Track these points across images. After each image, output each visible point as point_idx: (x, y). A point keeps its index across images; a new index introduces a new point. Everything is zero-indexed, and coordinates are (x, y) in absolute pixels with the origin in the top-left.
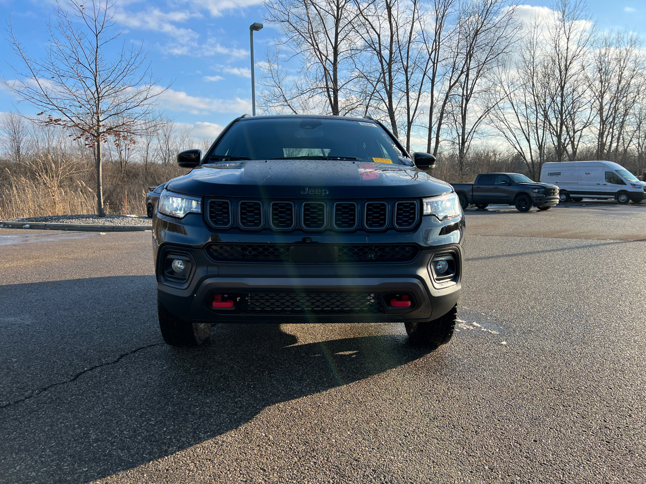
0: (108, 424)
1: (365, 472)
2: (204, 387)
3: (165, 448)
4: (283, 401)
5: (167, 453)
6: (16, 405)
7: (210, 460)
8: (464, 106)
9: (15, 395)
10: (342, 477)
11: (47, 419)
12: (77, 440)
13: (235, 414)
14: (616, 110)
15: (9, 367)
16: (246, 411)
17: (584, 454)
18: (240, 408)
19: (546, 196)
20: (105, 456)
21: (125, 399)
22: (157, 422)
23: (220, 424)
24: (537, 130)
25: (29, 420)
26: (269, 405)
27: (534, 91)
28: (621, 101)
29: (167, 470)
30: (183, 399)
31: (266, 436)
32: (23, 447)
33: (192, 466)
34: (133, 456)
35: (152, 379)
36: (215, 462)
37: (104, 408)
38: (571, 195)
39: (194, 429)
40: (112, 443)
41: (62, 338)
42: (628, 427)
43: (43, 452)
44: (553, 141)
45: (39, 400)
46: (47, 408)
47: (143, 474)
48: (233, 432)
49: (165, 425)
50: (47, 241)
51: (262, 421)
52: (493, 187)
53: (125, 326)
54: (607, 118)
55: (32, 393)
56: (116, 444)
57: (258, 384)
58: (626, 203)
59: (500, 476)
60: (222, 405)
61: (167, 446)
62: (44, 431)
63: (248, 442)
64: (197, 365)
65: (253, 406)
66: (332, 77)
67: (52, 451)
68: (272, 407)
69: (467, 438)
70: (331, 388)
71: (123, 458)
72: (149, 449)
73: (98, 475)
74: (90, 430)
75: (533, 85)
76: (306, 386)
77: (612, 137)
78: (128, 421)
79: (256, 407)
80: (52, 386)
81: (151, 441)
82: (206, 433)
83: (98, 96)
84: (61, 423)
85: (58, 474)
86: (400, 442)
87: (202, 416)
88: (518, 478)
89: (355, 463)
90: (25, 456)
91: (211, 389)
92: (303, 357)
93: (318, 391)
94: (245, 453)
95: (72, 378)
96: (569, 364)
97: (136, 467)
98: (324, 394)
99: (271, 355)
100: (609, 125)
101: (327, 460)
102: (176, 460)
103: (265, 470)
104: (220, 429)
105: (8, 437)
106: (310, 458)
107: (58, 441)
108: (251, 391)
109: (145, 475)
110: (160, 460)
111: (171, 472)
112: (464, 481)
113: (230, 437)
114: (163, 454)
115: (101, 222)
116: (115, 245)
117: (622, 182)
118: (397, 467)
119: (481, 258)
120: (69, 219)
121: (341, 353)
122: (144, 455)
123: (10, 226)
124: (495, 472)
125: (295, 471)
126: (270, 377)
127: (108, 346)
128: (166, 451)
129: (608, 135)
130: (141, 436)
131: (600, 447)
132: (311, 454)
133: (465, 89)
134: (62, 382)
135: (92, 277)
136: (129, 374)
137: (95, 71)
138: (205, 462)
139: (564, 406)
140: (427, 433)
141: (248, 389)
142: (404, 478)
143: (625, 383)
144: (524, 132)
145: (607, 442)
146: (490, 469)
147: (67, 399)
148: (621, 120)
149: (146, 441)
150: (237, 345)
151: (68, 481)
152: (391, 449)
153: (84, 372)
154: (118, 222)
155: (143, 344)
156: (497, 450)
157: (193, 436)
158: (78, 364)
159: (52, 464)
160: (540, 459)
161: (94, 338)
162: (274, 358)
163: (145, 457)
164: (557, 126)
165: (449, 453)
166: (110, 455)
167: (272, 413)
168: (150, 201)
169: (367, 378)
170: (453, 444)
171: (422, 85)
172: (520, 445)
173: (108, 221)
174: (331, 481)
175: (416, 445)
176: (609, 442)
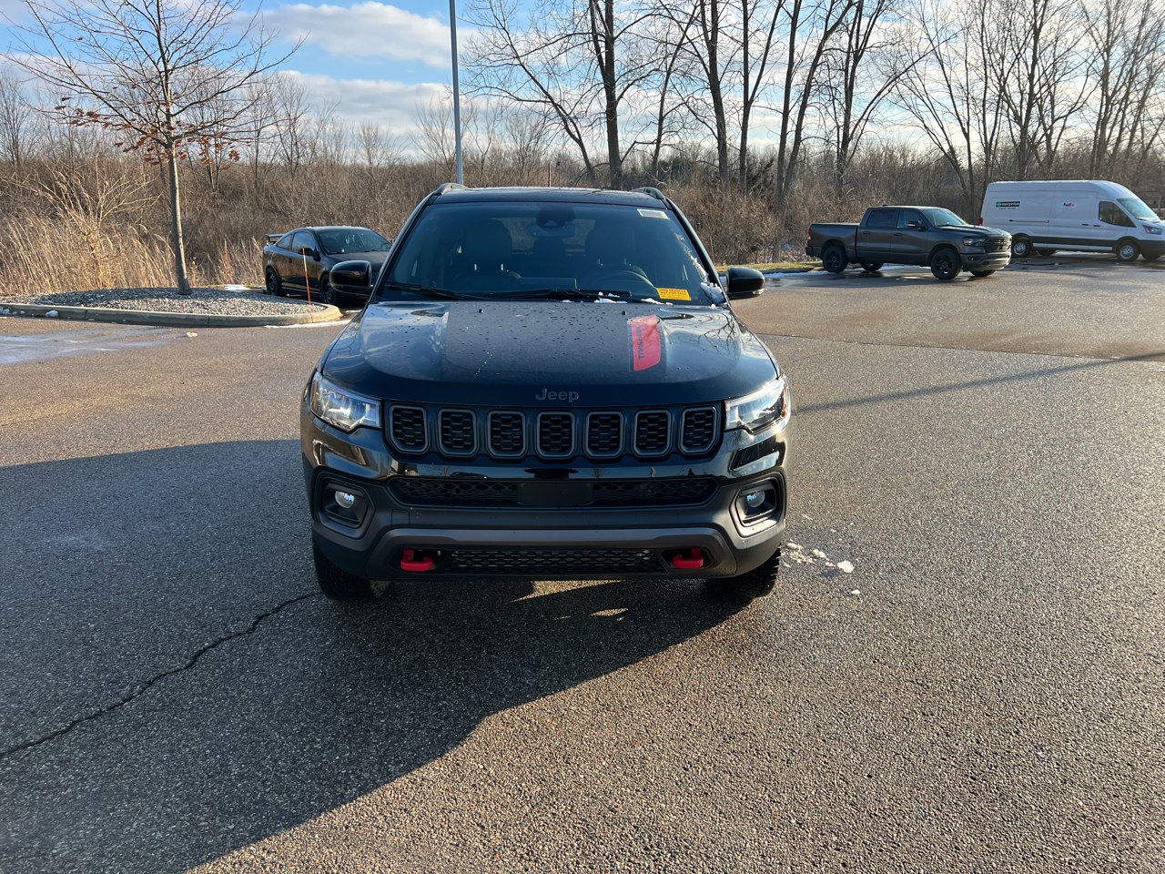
0: (253, 748)
1: (623, 829)
2: (390, 680)
3: (340, 790)
4: (510, 707)
5: (344, 798)
6: (112, 714)
7: (405, 810)
8: (850, 69)
9: (107, 695)
10: (591, 837)
11: (162, 739)
12: (212, 776)
13: (439, 730)
14: (1132, 76)
15: (87, 639)
16: (455, 725)
17: (934, 799)
18: (446, 719)
19: (987, 252)
20: (256, 803)
21: (274, 702)
22: (325, 745)
23: (418, 748)
24: (984, 115)
25: (137, 741)
26: (489, 715)
27: (984, 38)
28: (1142, 59)
29: (347, 827)
30: (361, 703)
31: (484, 769)
32: (135, 790)
33: (381, 819)
34: (295, 803)
35: (310, 665)
36: (413, 813)
37: (244, 720)
38: (1035, 245)
39: (380, 756)
40: (263, 782)
41: (160, 581)
42: (1009, 752)
43: (166, 797)
44: (1012, 137)
45: (145, 705)
46: (160, 718)
47: (313, 834)
48: (436, 761)
49: (337, 750)
50: (96, 352)
51: (479, 743)
52: (894, 232)
53: (257, 555)
54: (1115, 92)
55: (132, 690)
56: (269, 783)
57: (472, 675)
58: (1131, 261)
59: (810, 835)
60: (420, 714)
61: (343, 787)
62: (162, 761)
63: (458, 779)
64: (378, 637)
65: (464, 716)
66: (604, 13)
67: (180, 797)
68: (493, 718)
69: (773, 773)
70: (582, 681)
71: (282, 807)
72: (317, 792)
73: (251, 835)
74: (228, 760)
75: (983, 26)
76: (544, 678)
77: (1122, 130)
78: (283, 743)
79: (468, 717)
80: (159, 677)
81: (319, 779)
82: (397, 763)
83: (165, 68)
84: (185, 746)
85: (195, 835)
86: (677, 779)
87: (390, 734)
88: (835, 839)
89: (610, 815)
90: (142, 806)
91: (401, 684)
92: (541, 621)
93: (562, 686)
94: (455, 799)
95: (188, 662)
96: (949, 634)
97: (302, 822)
98: (571, 693)
99: (491, 618)
100: (1118, 106)
101: (571, 810)
102: (358, 811)
103: (483, 827)
104: (418, 757)
105: (111, 771)
106: (548, 807)
107: (185, 777)
108: (462, 688)
109: (317, 836)
110: (335, 811)
111: (353, 830)
112: (759, 843)
113: (432, 771)
114: (340, 800)
115: (186, 308)
116: (216, 363)
117: (1127, 222)
118: (669, 820)
119: (850, 403)
120: (128, 299)
121: (599, 613)
122: (312, 803)
123: (22, 312)
124: (803, 829)
125: (526, 828)
126: (490, 660)
127: (234, 597)
128: (342, 796)
129: (1114, 125)
130: (305, 770)
131: (960, 787)
132: (549, 800)
133: (855, 35)
134: (173, 669)
135: (189, 444)
136: (274, 655)
137: (156, 19)
138: (398, 812)
139: (924, 714)
140: (717, 764)
141: (457, 684)
142: (676, 839)
143: (1025, 672)
144: (959, 119)
145: (972, 778)
146: (798, 823)
147: (186, 703)
148: (1140, 97)
149: (312, 778)
150: (438, 598)
151: (210, 845)
152: (662, 792)
153: (205, 650)
154: (217, 309)
155: (290, 594)
156: (813, 793)
157: (379, 770)
158: (193, 635)
159: (182, 818)
160: (870, 807)
161: (210, 582)
162: (497, 623)
163: (313, 805)
164: (1021, 108)
165: (745, 798)
166: (263, 801)
167: (492, 727)
168: (270, 262)
169: (638, 661)
170: (752, 782)
171: (773, 28)
172: (847, 783)
173: (198, 304)
174: (575, 844)
175: (699, 785)
176: (974, 779)
